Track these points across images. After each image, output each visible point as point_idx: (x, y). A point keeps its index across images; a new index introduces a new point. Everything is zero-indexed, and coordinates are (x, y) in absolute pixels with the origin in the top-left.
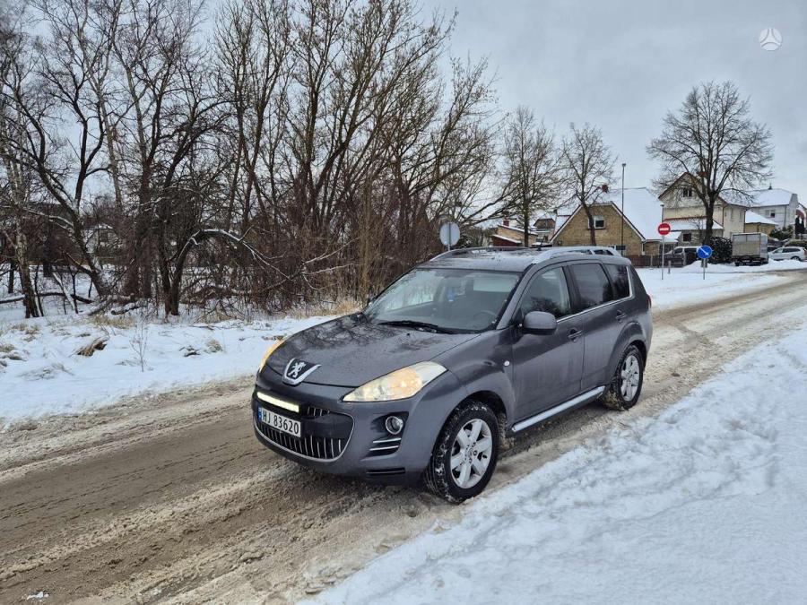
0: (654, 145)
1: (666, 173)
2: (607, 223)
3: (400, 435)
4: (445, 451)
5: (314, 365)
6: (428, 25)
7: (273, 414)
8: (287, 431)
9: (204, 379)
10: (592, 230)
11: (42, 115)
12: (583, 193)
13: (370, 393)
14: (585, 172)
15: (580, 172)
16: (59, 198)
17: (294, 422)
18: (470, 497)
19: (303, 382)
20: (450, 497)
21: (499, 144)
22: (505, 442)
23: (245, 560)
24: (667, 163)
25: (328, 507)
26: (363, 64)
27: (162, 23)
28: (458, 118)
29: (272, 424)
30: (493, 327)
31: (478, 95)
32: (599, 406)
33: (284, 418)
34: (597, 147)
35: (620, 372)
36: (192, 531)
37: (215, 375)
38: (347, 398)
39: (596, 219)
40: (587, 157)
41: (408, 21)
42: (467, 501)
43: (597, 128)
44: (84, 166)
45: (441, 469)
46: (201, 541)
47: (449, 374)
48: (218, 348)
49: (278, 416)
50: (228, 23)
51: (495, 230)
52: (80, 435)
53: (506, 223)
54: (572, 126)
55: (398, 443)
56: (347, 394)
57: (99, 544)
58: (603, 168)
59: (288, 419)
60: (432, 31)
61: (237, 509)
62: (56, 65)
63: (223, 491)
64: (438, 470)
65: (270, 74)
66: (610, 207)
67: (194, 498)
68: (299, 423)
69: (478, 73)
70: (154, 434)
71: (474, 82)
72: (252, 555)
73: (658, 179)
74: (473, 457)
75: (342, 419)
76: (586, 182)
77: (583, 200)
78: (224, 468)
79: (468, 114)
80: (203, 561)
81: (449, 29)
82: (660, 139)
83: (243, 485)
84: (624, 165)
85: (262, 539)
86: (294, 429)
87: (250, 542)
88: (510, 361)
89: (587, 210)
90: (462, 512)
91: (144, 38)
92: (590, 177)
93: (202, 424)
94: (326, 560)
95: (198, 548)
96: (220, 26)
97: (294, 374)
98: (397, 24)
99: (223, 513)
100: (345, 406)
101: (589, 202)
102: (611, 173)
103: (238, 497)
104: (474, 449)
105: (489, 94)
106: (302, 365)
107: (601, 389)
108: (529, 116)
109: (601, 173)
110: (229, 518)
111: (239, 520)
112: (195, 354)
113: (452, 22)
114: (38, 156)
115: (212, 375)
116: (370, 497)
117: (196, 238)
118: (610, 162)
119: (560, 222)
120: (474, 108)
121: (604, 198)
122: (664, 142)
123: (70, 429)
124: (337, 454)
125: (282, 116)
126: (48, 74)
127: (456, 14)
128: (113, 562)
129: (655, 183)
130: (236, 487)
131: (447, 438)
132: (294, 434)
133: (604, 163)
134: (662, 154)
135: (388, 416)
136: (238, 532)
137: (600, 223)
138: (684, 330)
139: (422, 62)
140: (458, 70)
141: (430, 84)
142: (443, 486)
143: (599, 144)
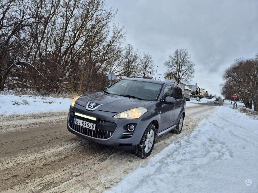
1: (168, 71)
3: (133, 132)
4: (144, 139)
5: (99, 104)
6: (108, 11)
7: (82, 121)
8: (89, 128)
9: (26, 113)
12: (145, 73)
13: (123, 115)
15: (145, 67)
17: (92, 124)
18: (147, 156)
19: (96, 110)
20: (143, 155)
21: (124, 53)
22: (156, 139)
23: (74, 176)
24: (168, 69)
25: (98, 158)
26: (86, 18)
28: (113, 42)
29: (81, 125)
30: (157, 100)
31: (120, 37)
32: (173, 132)
33: (87, 123)
36: (46, 165)
37: (30, 111)
38: (114, 117)
40: (147, 63)
41: (102, 8)
43: (151, 55)
45: (142, 145)
46: (52, 169)
47: (148, 112)
48: (27, 103)
49: (84, 122)
54: (144, 53)
55: (132, 134)
56: (115, 115)
57: (5, 168)
58: (151, 66)
59: (90, 123)
60: (109, 14)
61: (62, 157)
63: (54, 150)
64: (141, 146)
65: (51, 13)
67: (43, 153)
68: (95, 125)
69: (121, 30)
70: (12, 129)
71: (119, 33)
72: (77, 174)
73: (165, 72)
74: (149, 143)
75: (113, 124)
77: (145, 75)
78: (50, 142)
79: (116, 42)
80: (57, 176)
81: (115, 14)
83: (62, 149)
84: (157, 67)
85: (78, 168)
86: (92, 127)
87: (73, 169)
88: (162, 112)
92: (147, 69)
93: (32, 127)
94: (107, 176)
95: (52, 171)
97: (92, 107)
98: (98, 8)
99: (57, 158)
100: (114, 119)
102: (153, 68)
103: (61, 153)
104: (150, 140)
106: (94, 104)
108: (132, 47)
109: (150, 68)
110: (60, 160)
111: (65, 161)
112: (17, 104)
113: (116, 12)
115: (29, 112)
116: (113, 155)
118: (153, 66)
120: (118, 40)
121: (150, 76)
122: (168, 62)
124: (109, 137)
127: (117, 10)
128: (15, 176)
130: (58, 149)
131: (145, 135)
132: (92, 128)
134: (167, 66)
135: (129, 125)
136: (66, 165)
139: (104, 22)
140: (115, 28)
141: (106, 30)
142: (142, 151)
143: (151, 60)
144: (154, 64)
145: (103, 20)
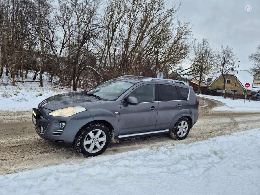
0: (252, 56)
1: (256, 66)
2: (231, 81)
3: (63, 129)
4: (81, 138)
6: (170, 8)
10: (224, 83)
11: (54, 29)
12: (223, 70)
14: (224, 63)
15: (223, 63)
16: (55, 54)
19: (42, 107)
20: (82, 154)
21: (191, 50)
22: (113, 140)
24: (257, 63)
27: (90, 4)
28: (178, 40)
30: (115, 100)
31: (186, 33)
34: (230, 54)
35: (177, 126)
38: (50, 114)
39: (227, 79)
40: (226, 57)
42: (90, 157)
43: (231, 48)
44: (63, 45)
45: (79, 144)
47: (87, 112)
50: (108, 5)
51: (191, 80)
52: (5, 117)
53: (195, 77)
54: (222, 46)
55: (62, 132)
58: (232, 62)
60: (171, 10)
61: (18, 145)
62: (60, 15)
64: (77, 144)
66: (233, 76)
68: (36, 120)
69: (187, 25)
71: (186, 28)
72: (6, 159)
73: (252, 68)
74: (96, 143)
76: (224, 66)
77: (222, 72)
79: (182, 38)
81: (177, 10)
82: (255, 54)
83: (28, 138)
84: (239, 62)
85: (14, 155)
87: (10, 155)
88: (118, 112)
89: (224, 76)
90: (84, 160)
91: (84, 8)
92: (226, 65)
96: (106, 5)
97: (42, 104)
99: (13, 145)
100: (48, 116)
101: (225, 73)
102: (234, 64)
104: (97, 140)
105: (190, 32)
107: (167, 130)
108: (207, 42)
109: (231, 64)
110: (13, 147)
111: (15, 148)
113: (179, 7)
114: (51, 41)
116: (60, 150)
117: (84, 68)
118: (234, 60)
119: (214, 79)
120: (184, 37)
121: (231, 73)
122: (256, 55)
123: (6, 115)
124: (44, 132)
125: (121, 35)
126: (57, 17)
127: (180, 5)
129: (251, 69)
130: (25, 139)
131: (83, 134)
133: (232, 60)
134: (255, 59)
136: (10, 151)
137: (229, 81)
138: (232, 119)
139: (168, 20)
140: (179, 23)
141: (170, 27)
142: (79, 150)
143: (231, 53)
144: (236, 59)
145: (165, 18)
